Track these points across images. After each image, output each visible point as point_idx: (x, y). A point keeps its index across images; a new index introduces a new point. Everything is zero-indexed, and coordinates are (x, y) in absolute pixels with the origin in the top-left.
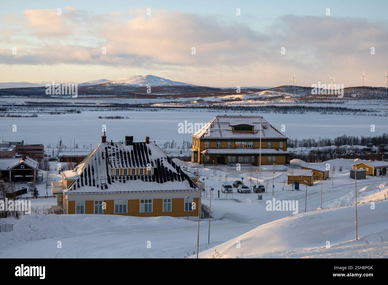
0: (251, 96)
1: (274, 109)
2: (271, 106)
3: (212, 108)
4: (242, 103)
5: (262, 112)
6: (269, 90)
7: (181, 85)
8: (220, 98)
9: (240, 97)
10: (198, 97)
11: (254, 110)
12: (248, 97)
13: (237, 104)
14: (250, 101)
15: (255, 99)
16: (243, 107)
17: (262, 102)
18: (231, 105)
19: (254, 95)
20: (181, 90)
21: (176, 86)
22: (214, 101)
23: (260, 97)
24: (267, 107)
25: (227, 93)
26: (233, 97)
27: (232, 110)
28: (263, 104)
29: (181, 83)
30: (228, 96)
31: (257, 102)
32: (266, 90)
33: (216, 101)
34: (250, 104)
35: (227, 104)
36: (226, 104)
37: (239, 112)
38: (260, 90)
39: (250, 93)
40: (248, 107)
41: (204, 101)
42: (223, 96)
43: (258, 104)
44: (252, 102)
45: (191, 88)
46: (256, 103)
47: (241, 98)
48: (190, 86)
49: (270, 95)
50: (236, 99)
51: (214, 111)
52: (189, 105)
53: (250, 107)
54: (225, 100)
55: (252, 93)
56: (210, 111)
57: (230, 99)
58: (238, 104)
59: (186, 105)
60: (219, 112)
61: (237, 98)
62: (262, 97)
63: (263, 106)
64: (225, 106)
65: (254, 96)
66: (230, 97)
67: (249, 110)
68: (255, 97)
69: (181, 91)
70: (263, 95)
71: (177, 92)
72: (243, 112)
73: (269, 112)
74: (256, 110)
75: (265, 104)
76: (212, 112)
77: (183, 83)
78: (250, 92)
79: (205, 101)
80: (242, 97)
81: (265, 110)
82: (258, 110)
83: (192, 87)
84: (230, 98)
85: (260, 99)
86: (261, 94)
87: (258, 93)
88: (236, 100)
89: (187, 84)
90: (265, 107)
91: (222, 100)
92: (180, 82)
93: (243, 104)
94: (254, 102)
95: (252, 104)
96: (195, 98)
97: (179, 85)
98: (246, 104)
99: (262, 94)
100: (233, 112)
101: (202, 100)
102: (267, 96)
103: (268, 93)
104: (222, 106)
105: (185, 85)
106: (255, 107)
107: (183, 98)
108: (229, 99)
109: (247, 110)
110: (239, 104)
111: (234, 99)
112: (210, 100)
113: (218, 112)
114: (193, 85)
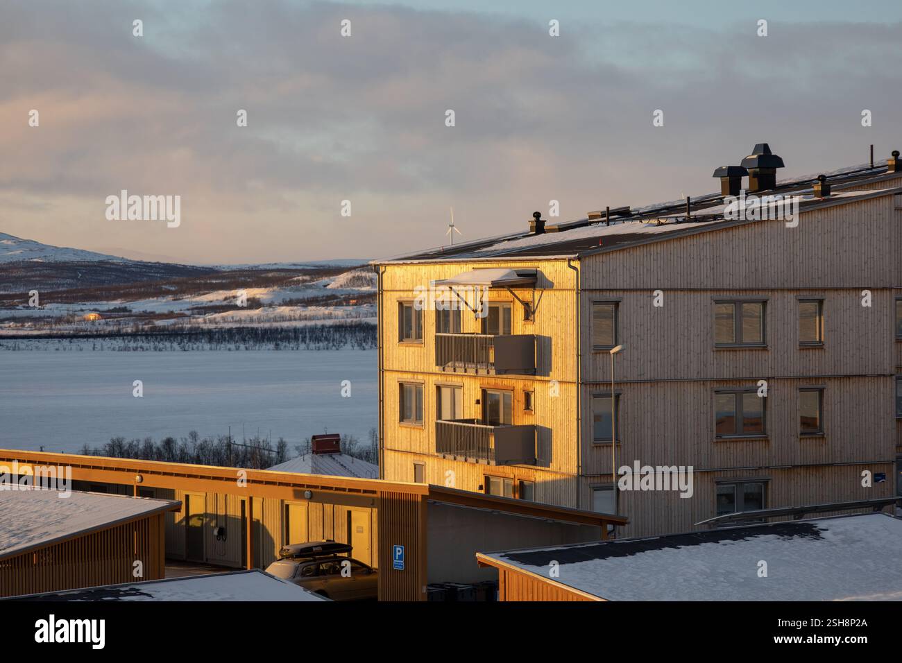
0: (298, 290)
1: (360, 335)
2: (351, 327)
3: (141, 335)
4: (255, 317)
7: (78, 259)
8: (191, 300)
9: (258, 296)
10: (114, 298)
11: (287, 339)
12: (289, 294)
13: (236, 322)
14: (285, 310)
15: (307, 303)
16: (252, 329)
17: (327, 312)
18: (216, 323)
19: (311, 287)
20: (76, 277)
21: (56, 263)
22: (165, 312)
23: (329, 293)
24: (339, 328)
25: (224, 281)
26: (234, 297)
27: (211, 340)
28: (330, 317)
29: (75, 252)
30: (221, 292)
31: (312, 310)
32: (354, 268)
33: (172, 312)
34: (283, 319)
35: (202, 321)
36: (200, 320)
37: (230, 350)
38: (336, 271)
39: (298, 281)
40: (270, 329)
41: (131, 311)
42: (204, 294)
43: (311, 318)
44: (292, 313)
45: (110, 270)
46: (303, 314)
47: (262, 301)
48: (108, 263)
49: (368, 285)
50: (243, 302)
51: (142, 347)
52: (67, 326)
53: (277, 329)
54: (203, 308)
55: (306, 281)
56: (126, 349)
57: (225, 303)
58: (240, 321)
59: (58, 326)
60: (160, 350)
61: (248, 300)
62: (338, 294)
63: (323, 327)
64: (191, 329)
65: (310, 291)
66: (223, 297)
67: (269, 340)
68: (310, 293)
69: (72, 278)
70: (341, 286)
71: (59, 285)
72: (247, 349)
73: (337, 344)
74: (296, 339)
75: (336, 317)
76: (135, 349)
77: (82, 251)
78: (300, 278)
79: (134, 311)
80: (265, 297)
81: (327, 339)
82: (304, 340)
83: (113, 264)
84: (226, 299)
85: (330, 300)
86: (337, 283)
87: (325, 280)
89: (99, 255)
90: (331, 327)
91: (193, 309)
92: (73, 250)
93: (259, 320)
94: (298, 311)
95: (290, 320)
96: (105, 302)
97: (67, 260)
98: (269, 320)
99: (338, 285)
100: (211, 349)
101: (125, 310)
102: (357, 289)
103: (359, 278)
104: (182, 329)
105: (89, 258)
106: (295, 330)
107: (59, 305)
108: (218, 304)
109: (263, 341)
110: (245, 321)
111: (238, 302)
112: (152, 310)
113: (155, 349)
114: (118, 258)
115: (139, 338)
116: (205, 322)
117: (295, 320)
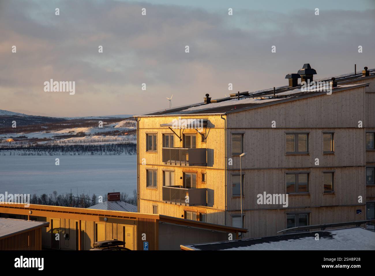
1: (129, 148)
2: (125, 145)
4: (82, 141)
5: (108, 153)
6: (131, 120)
7: (3, 114)
8: (54, 133)
9: (84, 131)
11: (97, 150)
13: (74, 142)
14: (96, 137)
15: (106, 134)
16: (81, 146)
17: (114, 138)
18: (65, 143)
19: (107, 127)
20: (2, 123)
22: (43, 138)
23: (116, 130)
24: (119, 145)
25: (69, 124)
26: (73, 132)
27: (63, 151)
28: (116, 140)
30: (67, 129)
31: (108, 137)
32: (127, 119)
33: (46, 138)
34: (95, 141)
36: (58, 142)
37: (71, 155)
38: (119, 120)
40: (89, 146)
41: (27, 138)
42: (60, 130)
43: (107, 141)
44: (99, 139)
46: (104, 139)
47: (85, 133)
49: (133, 126)
50: (77, 134)
51: (32, 154)
53: (92, 146)
54: (59, 136)
55: (105, 124)
56: (25, 154)
57: (69, 134)
58: (76, 142)
60: (40, 155)
61: (79, 133)
62: (120, 130)
63: (113, 145)
64: (54, 146)
66: (68, 131)
67: (89, 151)
68: (107, 130)
70: (121, 127)
72: (79, 154)
73: (119, 152)
74: (101, 150)
75: (119, 141)
76: (29, 155)
80: (87, 131)
81: (114, 150)
82: (104, 151)
83: (19, 117)
84: (69, 132)
85: (116, 133)
86: (119, 125)
87: (114, 124)
88: (77, 136)
90: (116, 145)
91: (55, 137)
94: (102, 138)
95: (98, 142)
98: (88, 142)
100: (63, 155)
101: (24, 137)
102: (128, 128)
103: (129, 123)
104: (50, 146)
106: (100, 146)
110: (78, 142)
111: (75, 134)
112: (37, 137)
113: (38, 154)
115: (31, 149)
116: (60, 143)
117: (100, 142)
